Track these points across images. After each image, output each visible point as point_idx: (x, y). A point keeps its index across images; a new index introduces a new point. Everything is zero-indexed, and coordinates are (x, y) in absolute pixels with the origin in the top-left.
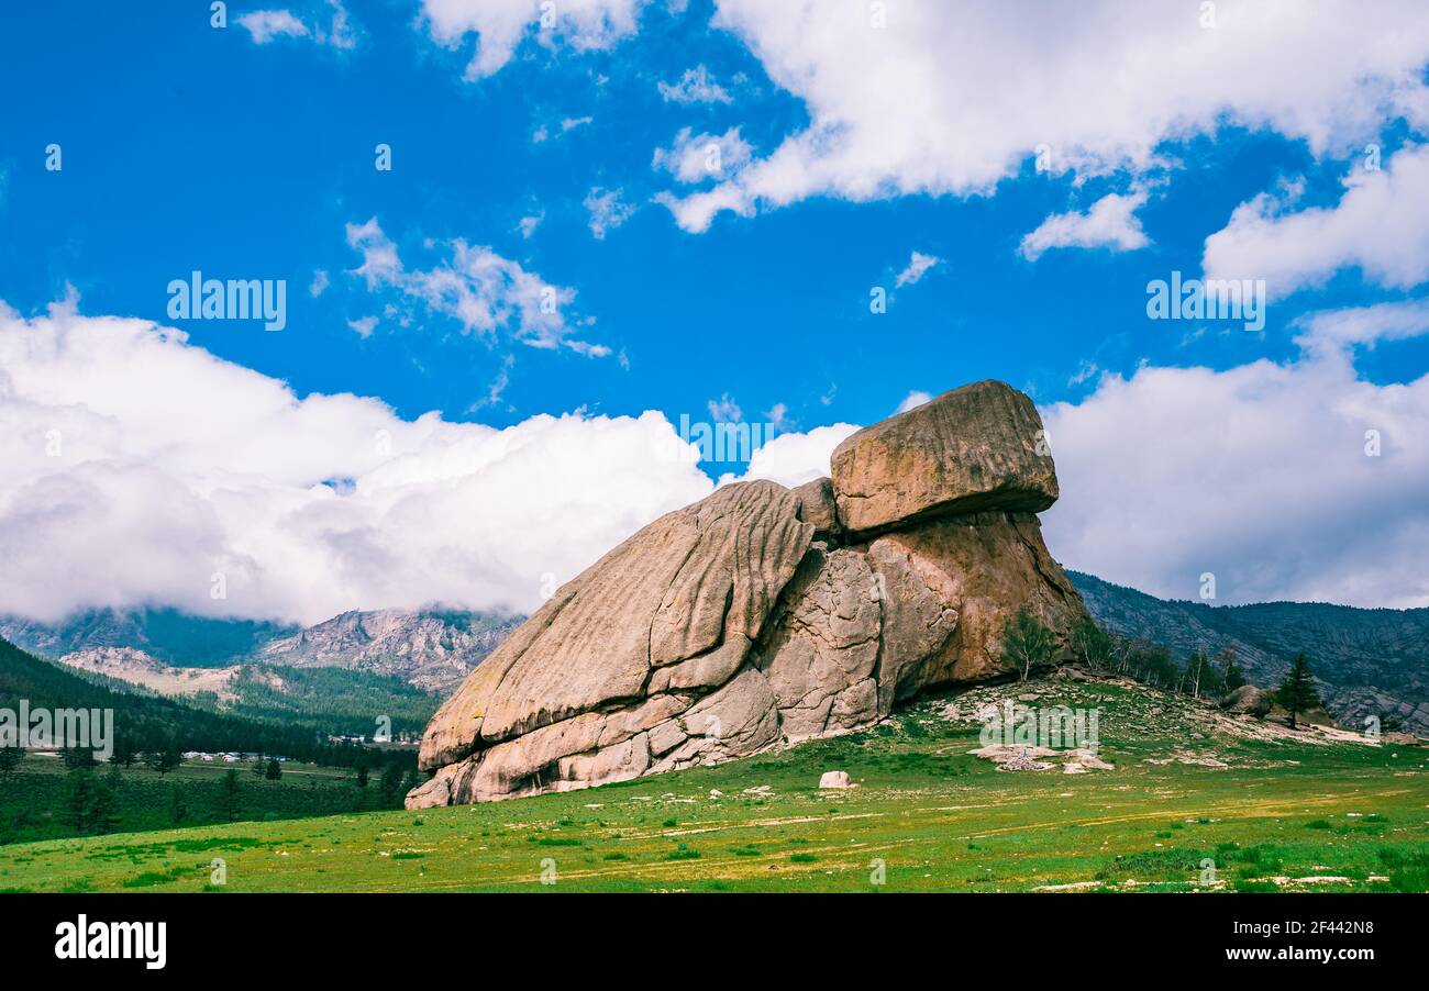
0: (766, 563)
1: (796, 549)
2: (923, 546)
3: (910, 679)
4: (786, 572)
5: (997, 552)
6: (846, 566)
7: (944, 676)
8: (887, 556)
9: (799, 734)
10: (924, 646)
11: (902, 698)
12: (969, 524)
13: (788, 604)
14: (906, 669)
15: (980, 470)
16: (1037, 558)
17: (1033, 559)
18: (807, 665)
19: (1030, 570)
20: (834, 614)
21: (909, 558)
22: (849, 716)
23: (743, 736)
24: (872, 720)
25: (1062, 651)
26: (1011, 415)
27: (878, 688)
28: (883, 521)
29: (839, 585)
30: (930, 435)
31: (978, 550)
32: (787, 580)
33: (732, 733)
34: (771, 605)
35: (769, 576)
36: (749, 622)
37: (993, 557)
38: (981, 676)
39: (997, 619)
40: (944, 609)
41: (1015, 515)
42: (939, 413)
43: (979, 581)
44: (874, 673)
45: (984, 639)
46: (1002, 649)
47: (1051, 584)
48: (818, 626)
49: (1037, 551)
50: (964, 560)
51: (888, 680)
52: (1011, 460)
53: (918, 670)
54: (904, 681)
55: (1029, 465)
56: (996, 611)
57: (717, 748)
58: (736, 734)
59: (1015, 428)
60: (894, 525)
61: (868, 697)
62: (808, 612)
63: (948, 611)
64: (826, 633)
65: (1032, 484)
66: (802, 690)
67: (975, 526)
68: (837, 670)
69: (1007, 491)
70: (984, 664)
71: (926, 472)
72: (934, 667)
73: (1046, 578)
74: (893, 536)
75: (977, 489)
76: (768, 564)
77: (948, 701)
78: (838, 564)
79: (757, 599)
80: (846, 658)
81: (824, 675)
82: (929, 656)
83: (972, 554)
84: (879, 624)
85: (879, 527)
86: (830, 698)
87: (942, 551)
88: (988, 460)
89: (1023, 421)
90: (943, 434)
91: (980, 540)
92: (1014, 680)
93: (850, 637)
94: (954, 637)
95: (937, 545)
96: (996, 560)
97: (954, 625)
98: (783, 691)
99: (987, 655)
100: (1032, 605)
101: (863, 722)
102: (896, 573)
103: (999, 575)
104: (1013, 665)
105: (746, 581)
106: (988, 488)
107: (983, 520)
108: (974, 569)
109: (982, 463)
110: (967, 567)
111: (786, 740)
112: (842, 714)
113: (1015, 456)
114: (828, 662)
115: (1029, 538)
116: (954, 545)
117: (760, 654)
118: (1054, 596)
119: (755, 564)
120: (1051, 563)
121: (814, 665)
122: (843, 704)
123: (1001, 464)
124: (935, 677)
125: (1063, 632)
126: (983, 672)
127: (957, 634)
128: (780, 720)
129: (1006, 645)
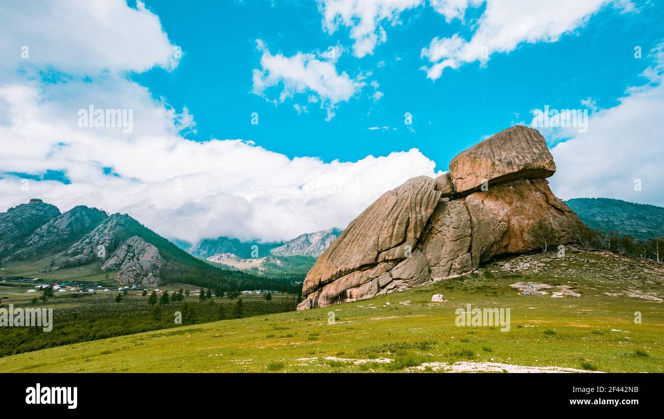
0: (422, 208)
1: (434, 201)
2: (489, 196)
3: (487, 253)
4: (430, 211)
5: (525, 197)
6: (455, 207)
7: (504, 251)
8: (473, 202)
9: (438, 277)
10: (492, 238)
11: (484, 261)
12: (510, 186)
13: (432, 224)
14: (484, 248)
15: (511, 163)
16: (547, 197)
17: (545, 198)
18: (440, 248)
19: (543, 203)
20: (451, 227)
21: (483, 202)
22: (459, 269)
23: (414, 279)
24: (470, 271)
25: (565, 238)
26: (527, 139)
27: (472, 257)
28: (470, 188)
29: (452, 215)
30: (489, 151)
31: (515, 197)
32: (430, 214)
33: (409, 278)
34: (425, 225)
35: (423, 213)
36: (416, 232)
37: (523, 199)
38: (522, 250)
39: (528, 225)
40: (500, 222)
41: (534, 180)
42: (493, 142)
43: (517, 209)
44: (469, 250)
45: (522, 234)
46: (532, 238)
47: (556, 208)
48: (445, 232)
49: (547, 195)
50: (509, 201)
51: (476, 253)
52: (527, 157)
53: (490, 248)
54: (485, 253)
55: (537, 159)
56: (527, 222)
57: (404, 284)
58: (411, 278)
59: (529, 144)
60: (475, 189)
61: (467, 261)
62: (441, 226)
63: (502, 223)
64: (448, 235)
65: (539, 167)
66: (439, 258)
67: (513, 186)
68: (453, 250)
69: (526, 170)
70: (523, 245)
71: (487, 166)
72: (498, 247)
73: (553, 206)
74: (475, 193)
75: (511, 171)
76: (423, 208)
77: (506, 262)
78: (452, 206)
79: (419, 223)
80: (456, 245)
81: (448, 252)
82: (495, 243)
83: (512, 198)
84: (470, 230)
85: (469, 190)
86: (451, 262)
87: (498, 198)
88: (516, 159)
89: (533, 141)
90: (494, 150)
91: (516, 192)
92: (541, 252)
93: (458, 236)
94: (507, 233)
95: (495, 196)
96: (525, 200)
97: (506, 229)
98: (431, 259)
99: (524, 242)
100: (546, 218)
101: (465, 272)
102: (477, 208)
103: (527, 206)
104: (538, 245)
105: (414, 216)
106: (516, 170)
107: (517, 184)
108: (514, 204)
109: (512, 160)
110: (510, 204)
111: (432, 280)
112: (456, 268)
113: (529, 156)
114: (449, 246)
115: (542, 189)
116: (503, 195)
117: (421, 245)
118: (559, 214)
119: (418, 209)
120: (555, 199)
121: (444, 248)
122: (457, 264)
123: (522, 160)
124: (500, 251)
125: (565, 230)
126: (523, 249)
127: (508, 233)
128: (430, 271)
129: (534, 236)
